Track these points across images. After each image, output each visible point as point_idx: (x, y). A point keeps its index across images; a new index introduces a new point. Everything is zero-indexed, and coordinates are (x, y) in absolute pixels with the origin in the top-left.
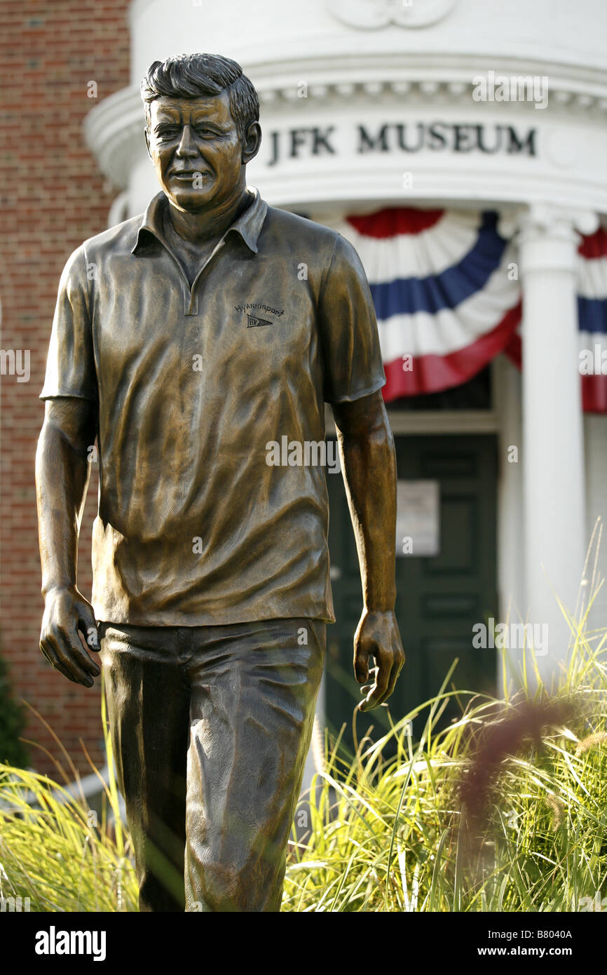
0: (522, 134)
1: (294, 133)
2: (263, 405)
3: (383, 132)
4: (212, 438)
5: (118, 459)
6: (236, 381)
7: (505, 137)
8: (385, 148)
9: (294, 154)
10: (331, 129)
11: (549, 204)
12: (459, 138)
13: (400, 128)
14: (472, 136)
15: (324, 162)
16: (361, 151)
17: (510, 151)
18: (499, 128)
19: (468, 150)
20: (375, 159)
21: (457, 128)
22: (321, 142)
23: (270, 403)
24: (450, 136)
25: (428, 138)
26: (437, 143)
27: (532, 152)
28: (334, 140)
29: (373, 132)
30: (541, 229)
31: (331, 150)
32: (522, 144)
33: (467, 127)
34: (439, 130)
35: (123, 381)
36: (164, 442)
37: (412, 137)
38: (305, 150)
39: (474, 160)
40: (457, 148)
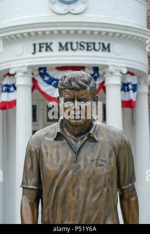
0: (106, 46)
1: (40, 44)
2: (101, 194)
3: (66, 44)
4: (84, 206)
5: (51, 211)
6: (92, 185)
7: (101, 46)
8: (67, 49)
9: (40, 51)
10: (51, 43)
11: (114, 66)
12: (88, 46)
13: (71, 43)
14: (92, 46)
15: (49, 53)
16: (60, 50)
17: (103, 50)
18: (99, 43)
19: (91, 50)
20: (64, 53)
21: (88, 43)
22: (48, 47)
23: (104, 193)
24: (86, 46)
25: (79, 46)
26: (82, 48)
27: (109, 51)
28: (52, 47)
29: (63, 45)
30: (112, 73)
31: (51, 50)
32: (106, 48)
33: (91, 43)
34: (82, 44)
35: (52, 185)
36: (67, 206)
37: (75, 46)
38: (43, 50)
39: (93, 53)
40: (88, 50)
